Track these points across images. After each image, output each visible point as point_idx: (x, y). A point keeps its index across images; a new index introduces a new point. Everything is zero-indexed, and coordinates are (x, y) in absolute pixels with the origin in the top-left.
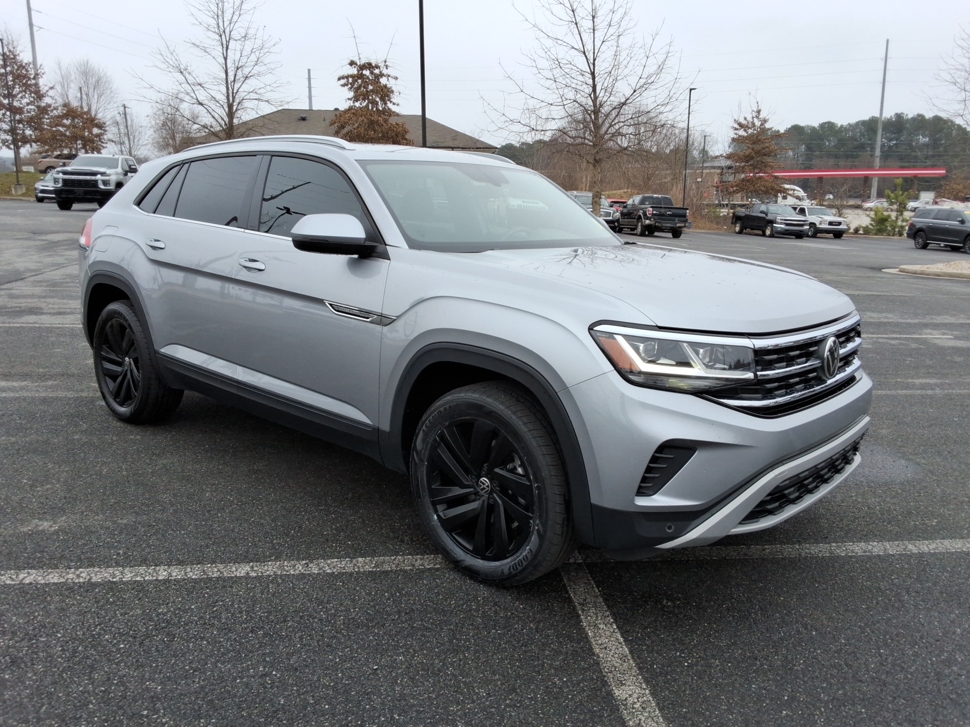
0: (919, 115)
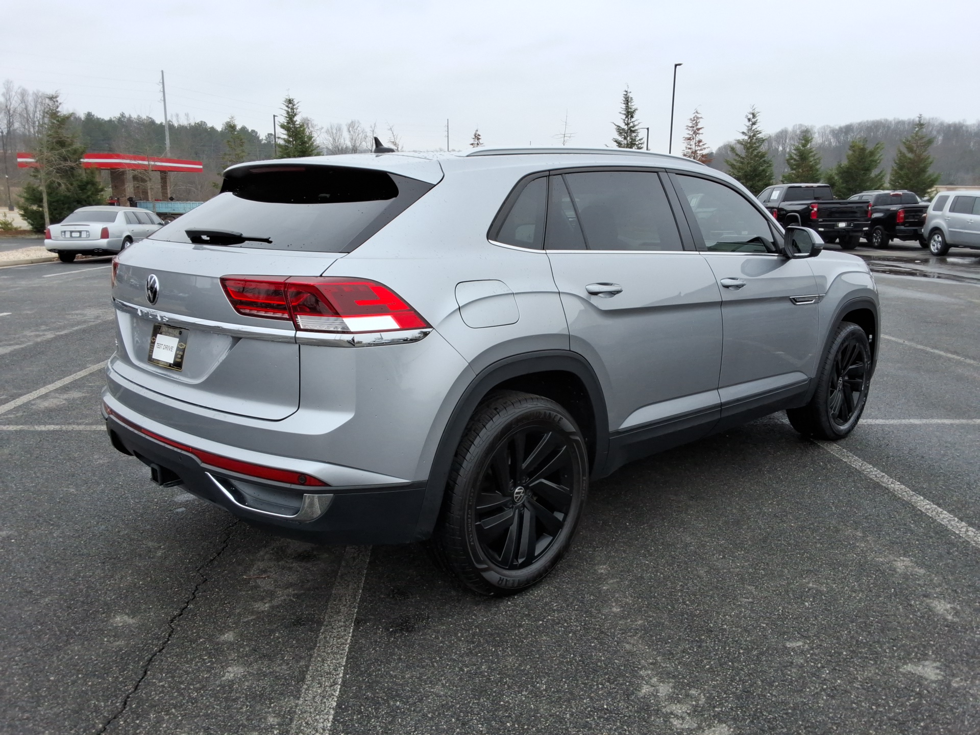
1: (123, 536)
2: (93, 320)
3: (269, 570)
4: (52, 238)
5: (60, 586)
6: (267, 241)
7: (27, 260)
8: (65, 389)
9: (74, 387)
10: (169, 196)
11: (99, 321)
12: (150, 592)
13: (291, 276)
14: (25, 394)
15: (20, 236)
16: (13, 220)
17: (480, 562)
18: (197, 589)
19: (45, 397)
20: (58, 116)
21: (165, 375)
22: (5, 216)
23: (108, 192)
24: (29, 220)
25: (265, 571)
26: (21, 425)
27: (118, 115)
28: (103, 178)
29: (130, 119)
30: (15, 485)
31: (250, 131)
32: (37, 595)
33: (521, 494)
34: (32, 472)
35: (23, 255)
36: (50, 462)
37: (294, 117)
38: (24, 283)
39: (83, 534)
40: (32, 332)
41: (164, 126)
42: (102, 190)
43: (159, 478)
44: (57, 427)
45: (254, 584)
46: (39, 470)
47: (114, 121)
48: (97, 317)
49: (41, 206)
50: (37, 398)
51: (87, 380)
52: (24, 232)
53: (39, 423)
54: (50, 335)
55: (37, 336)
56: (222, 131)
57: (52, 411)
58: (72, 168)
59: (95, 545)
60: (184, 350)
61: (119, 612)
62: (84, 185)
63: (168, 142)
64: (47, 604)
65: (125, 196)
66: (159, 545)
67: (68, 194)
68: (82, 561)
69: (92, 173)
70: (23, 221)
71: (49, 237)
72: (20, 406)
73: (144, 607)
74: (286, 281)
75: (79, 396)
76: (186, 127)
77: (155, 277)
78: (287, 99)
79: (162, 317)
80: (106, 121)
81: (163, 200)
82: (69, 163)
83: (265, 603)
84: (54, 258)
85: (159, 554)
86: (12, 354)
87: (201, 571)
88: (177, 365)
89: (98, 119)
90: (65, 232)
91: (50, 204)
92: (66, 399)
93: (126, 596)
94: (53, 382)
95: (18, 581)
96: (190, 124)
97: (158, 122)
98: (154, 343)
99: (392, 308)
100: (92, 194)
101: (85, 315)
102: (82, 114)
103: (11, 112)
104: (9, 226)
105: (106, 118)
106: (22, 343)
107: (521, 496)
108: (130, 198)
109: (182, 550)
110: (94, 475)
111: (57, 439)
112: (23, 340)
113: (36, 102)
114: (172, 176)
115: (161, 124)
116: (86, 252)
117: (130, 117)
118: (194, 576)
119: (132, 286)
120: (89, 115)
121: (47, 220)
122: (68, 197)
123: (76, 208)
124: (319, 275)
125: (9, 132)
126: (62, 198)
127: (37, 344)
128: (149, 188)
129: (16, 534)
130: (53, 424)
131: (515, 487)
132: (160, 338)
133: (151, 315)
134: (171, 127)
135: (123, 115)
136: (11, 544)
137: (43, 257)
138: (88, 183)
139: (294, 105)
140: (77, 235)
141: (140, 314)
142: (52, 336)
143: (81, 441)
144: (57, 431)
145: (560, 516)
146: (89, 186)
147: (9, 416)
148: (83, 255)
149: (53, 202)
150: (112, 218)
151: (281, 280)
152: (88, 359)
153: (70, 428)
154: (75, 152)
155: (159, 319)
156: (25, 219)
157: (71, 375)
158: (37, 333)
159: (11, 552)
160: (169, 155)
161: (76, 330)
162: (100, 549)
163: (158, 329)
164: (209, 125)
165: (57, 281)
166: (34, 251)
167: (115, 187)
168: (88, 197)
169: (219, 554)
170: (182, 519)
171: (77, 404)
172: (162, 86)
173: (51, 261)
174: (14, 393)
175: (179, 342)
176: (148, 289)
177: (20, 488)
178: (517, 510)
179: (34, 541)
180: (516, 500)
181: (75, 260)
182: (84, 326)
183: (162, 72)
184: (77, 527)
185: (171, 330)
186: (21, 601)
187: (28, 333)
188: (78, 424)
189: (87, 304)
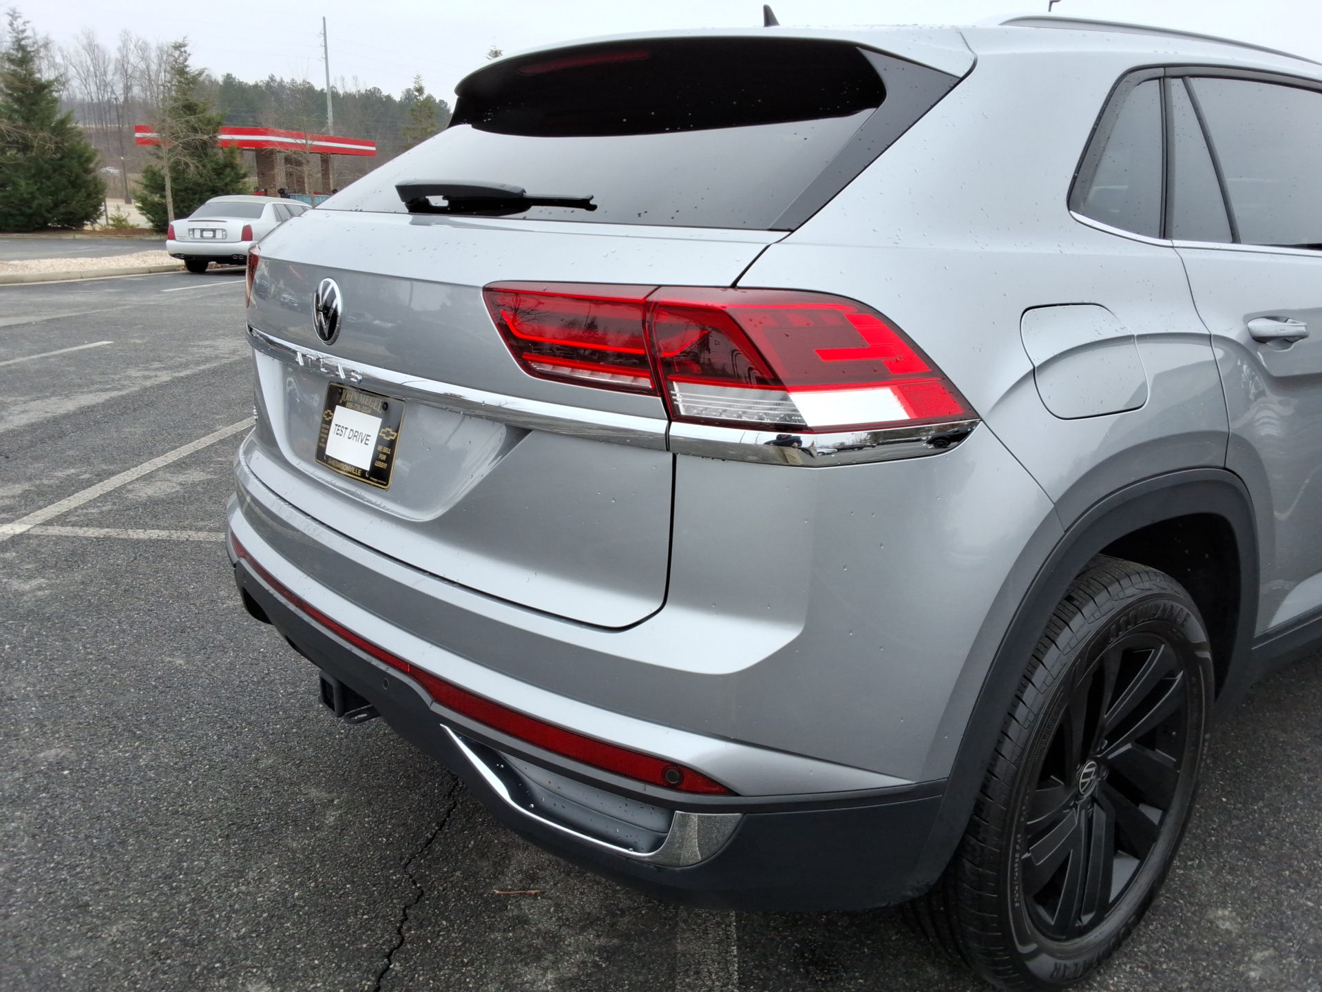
1: (265, 771)
2: (227, 356)
3: (541, 874)
4: (177, 238)
5: (142, 893)
6: (585, 204)
7: (143, 268)
8: (180, 466)
9: (194, 463)
10: (332, 188)
11: (237, 358)
12: (315, 922)
13: (660, 286)
14: (119, 472)
15: (137, 237)
16: (129, 214)
17: (1025, 941)
18: (406, 918)
19: (148, 478)
20: (187, 73)
21: (352, 494)
22: (118, 208)
23: (252, 180)
24: (148, 215)
25: (533, 878)
26: (107, 527)
27: (266, 78)
28: (246, 161)
29: (281, 84)
30: (85, 648)
31: (437, 101)
32: (97, 916)
33: (1092, 777)
34: (115, 621)
35: (138, 262)
36: (147, 601)
38: (134, 299)
39: (193, 763)
40: (139, 371)
41: (326, 94)
42: (245, 176)
43: (335, 702)
44: (164, 534)
45: (516, 912)
46: (127, 617)
47: (260, 87)
48: (234, 352)
49: (163, 197)
50: (137, 479)
51: (216, 452)
52: (142, 231)
53: (137, 526)
54: (165, 377)
55: (146, 378)
56: (401, 101)
57: (157, 504)
58: (204, 143)
59: (214, 790)
60: (392, 444)
61: (254, 975)
62: (221, 168)
63: (330, 114)
64: (114, 943)
65: (275, 187)
66: (329, 797)
67: (201, 181)
68: (186, 829)
69: (232, 152)
70: (140, 216)
71: (173, 238)
72: (109, 494)
73: (302, 962)
74: (651, 298)
75: (202, 478)
76: (354, 96)
77: (333, 284)
78: (492, 51)
79: (347, 372)
80: (250, 86)
81: (324, 193)
82: (199, 136)
83: (545, 969)
84: (179, 266)
85: (331, 818)
86: (107, 405)
87: (411, 869)
88: (378, 474)
89: (240, 83)
90: (193, 230)
91: (175, 193)
92: (181, 484)
93: (269, 930)
94: (164, 452)
95: (64, 874)
96: (359, 91)
97: (318, 88)
98: (329, 423)
99: (896, 368)
100: (231, 181)
101: (215, 348)
102: (219, 77)
103: (129, 72)
104: (124, 223)
105: (251, 82)
106: (124, 387)
107: (1091, 781)
108: (281, 189)
109: (373, 812)
110: (218, 631)
111: (162, 556)
112: (125, 383)
113: (160, 58)
114: (336, 161)
115: (322, 90)
116: (222, 259)
117: (282, 81)
118: (398, 881)
119: (283, 304)
120: (229, 78)
121: (171, 213)
122: (199, 185)
123: (209, 198)
124: (729, 283)
125: (126, 99)
126: (191, 185)
127: (145, 389)
128: (306, 173)
129: (73, 756)
130: (158, 527)
131: (1083, 763)
132: (342, 415)
133: (325, 366)
134: (335, 95)
135: (272, 79)
136: (62, 781)
137: (165, 265)
138: (226, 166)
140: (210, 234)
141: (301, 363)
142: (168, 379)
143: (201, 562)
144: (164, 541)
145: (1154, 815)
146: (228, 170)
147: (91, 510)
148: (218, 262)
149: (180, 190)
150: (256, 212)
151: (639, 295)
152: (218, 417)
153: (184, 535)
154: (209, 122)
155: (343, 376)
156: (143, 214)
157: (191, 442)
158: (147, 373)
159: (58, 801)
160: (332, 133)
161: (203, 370)
162: (222, 802)
163: (336, 395)
164: (385, 93)
165: (181, 298)
166: (153, 257)
167: (261, 174)
168: (226, 184)
169: (441, 826)
170: (370, 736)
171: (198, 493)
172: (323, 38)
173: (176, 270)
174: (103, 470)
175: (383, 426)
176: (318, 310)
177: (91, 653)
178: (1083, 812)
179: (104, 776)
180: (1081, 791)
181: (207, 270)
182: (214, 364)
183: (324, 19)
184: (183, 745)
185: (364, 399)
186: (63, 931)
187: (133, 372)
188: (199, 529)
189: (220, 332)
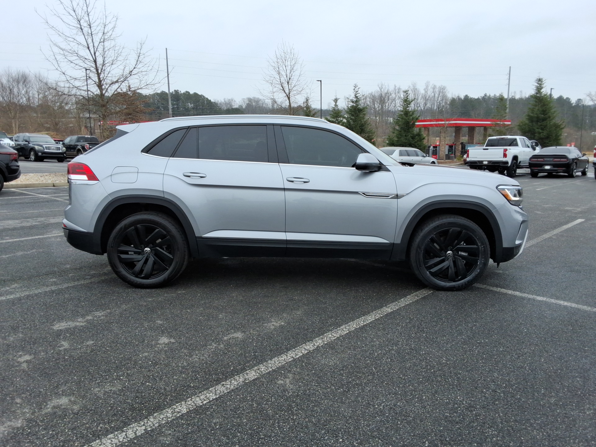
0: (187, 92)
27: (483, 95)
33: (148, 251)
37: (541, 89)
47: (480, 99)
63: (508, 109)
78: (538, 79)
89: (471, 98)
97: (504, 97)
102: (462, 96)
103: (427, 98)
120: (466, 97)
135: (485, 95)
139: (542, 82)
172: (508, 76)
180: (145, 253)
183: (510, 67)
